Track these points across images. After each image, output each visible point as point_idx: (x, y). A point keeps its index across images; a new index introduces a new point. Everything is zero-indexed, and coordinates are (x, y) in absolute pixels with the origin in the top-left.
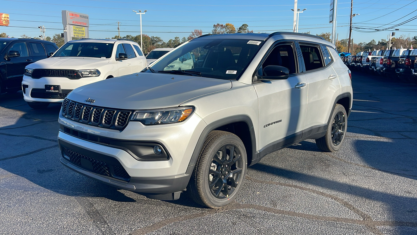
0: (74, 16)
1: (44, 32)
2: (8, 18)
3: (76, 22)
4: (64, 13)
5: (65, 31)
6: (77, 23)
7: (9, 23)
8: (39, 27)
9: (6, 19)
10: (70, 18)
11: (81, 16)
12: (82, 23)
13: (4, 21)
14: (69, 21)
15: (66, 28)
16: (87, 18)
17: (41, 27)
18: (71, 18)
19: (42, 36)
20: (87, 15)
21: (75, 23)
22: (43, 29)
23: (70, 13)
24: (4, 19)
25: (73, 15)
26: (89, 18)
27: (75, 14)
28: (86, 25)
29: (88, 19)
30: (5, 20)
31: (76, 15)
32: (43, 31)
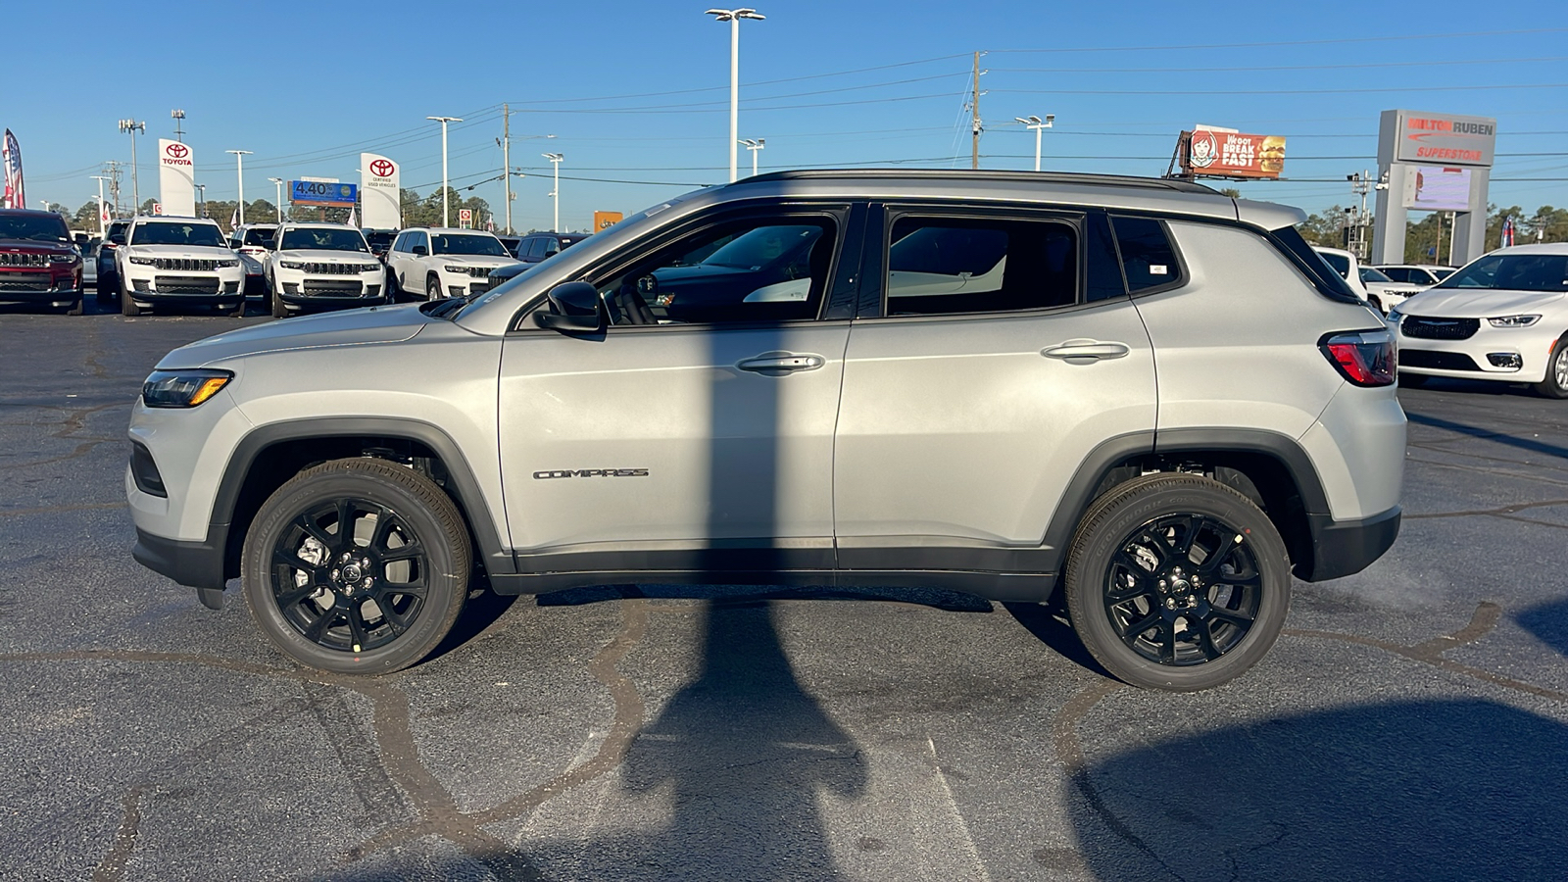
0: (1428, 128)
1: (1364, 194)
2: (1280, 150)
3: (1434, 152)
4: (1388, 120)
5: (1380, 186)
6: (1436, 156)
7: (1281, 167)
8: (1350, 178)
9: (1273, 154)
10: (1410, 137)
11: (1460, 127)
12: (1461, 151)
13: (1266, 162)
14: (1403, 146)
15: (1387, 174)
16: (1489, 130)
17: (1357, 175)
18: (1415, 137)
19: (1355, 207)
20: (1490, 120)
21: (1426, 156)
22: (1361, 183)
23: (1412, 120)
24: (1265, 155)
25: (1422, 124)
26: (1497, 130)
27: (1433, 122)
28: (1478, 159)
29: (1490, 134)
30: (1269, 159)
31: (1437, 124)
32: (1361, 190)
